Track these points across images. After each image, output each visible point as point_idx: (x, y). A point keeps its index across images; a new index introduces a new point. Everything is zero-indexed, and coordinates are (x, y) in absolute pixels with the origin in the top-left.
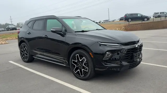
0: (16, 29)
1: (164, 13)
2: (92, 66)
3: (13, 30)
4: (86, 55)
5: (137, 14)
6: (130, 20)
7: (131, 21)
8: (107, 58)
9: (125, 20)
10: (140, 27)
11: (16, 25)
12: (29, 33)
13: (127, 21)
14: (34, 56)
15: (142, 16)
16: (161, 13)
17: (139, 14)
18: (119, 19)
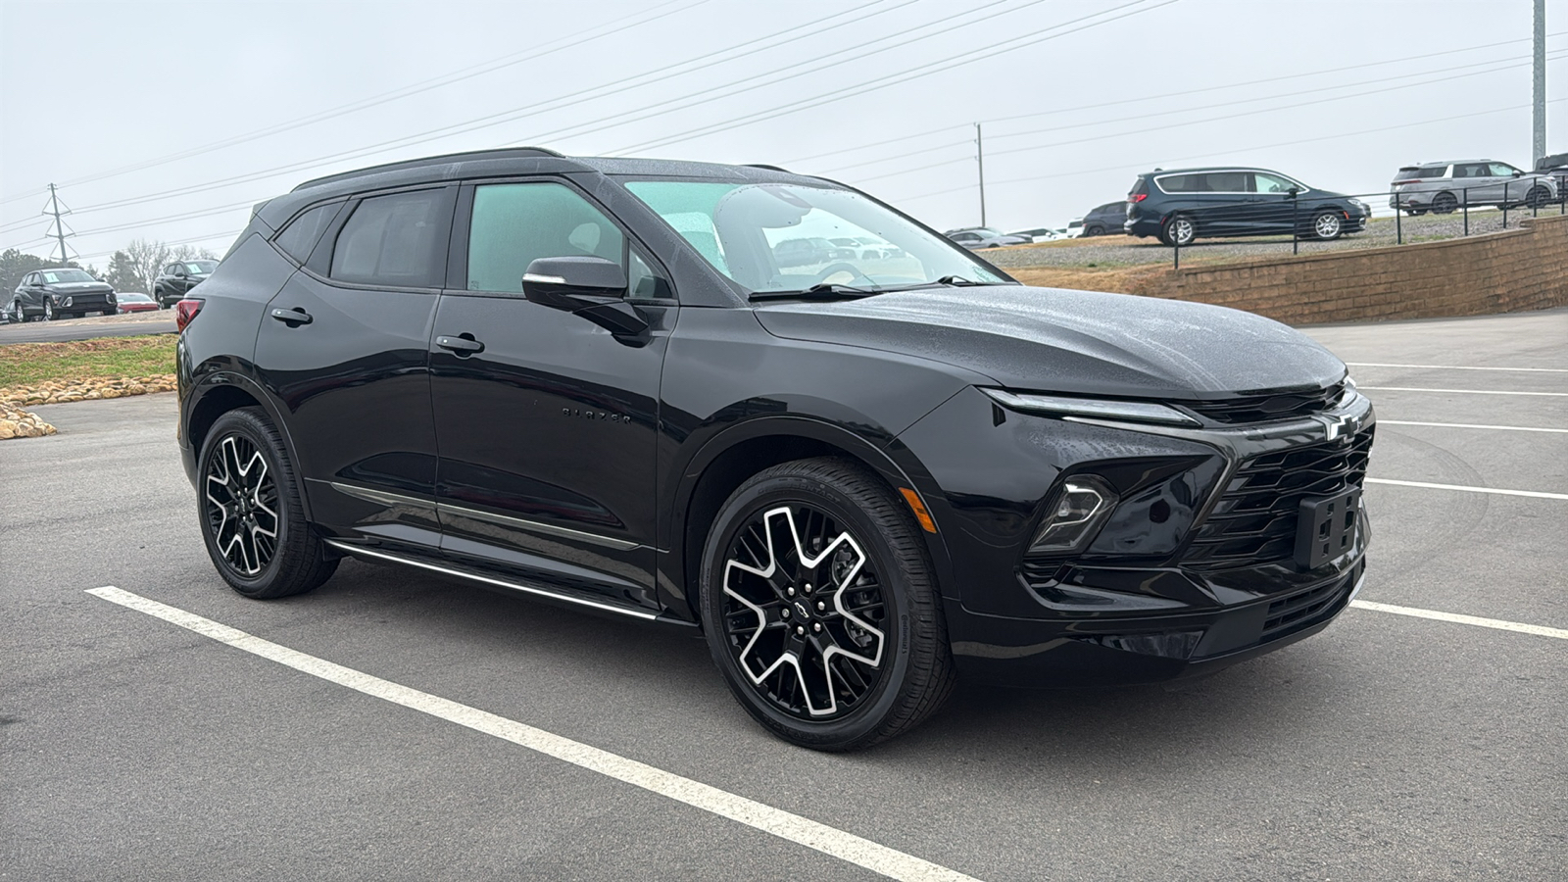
0: (110, 309)
1: (1489, 174)
2: (926, 614)
3: (81, 315)
4: (871, 513)
5: (1249, 177)
6: (1184, 232)
7: (1189, 244)
8: (1066, 541)
9: (1139, 230)
10: (1275, 293)
11: (103, 267)
12: (296, 316)
13: (1153, 240)
14: (334, 535)
15: (1293, 192)
16: (1460, 170)
17: (1267, 175)
18: (1073, 225)
